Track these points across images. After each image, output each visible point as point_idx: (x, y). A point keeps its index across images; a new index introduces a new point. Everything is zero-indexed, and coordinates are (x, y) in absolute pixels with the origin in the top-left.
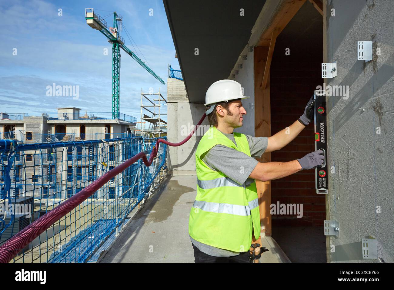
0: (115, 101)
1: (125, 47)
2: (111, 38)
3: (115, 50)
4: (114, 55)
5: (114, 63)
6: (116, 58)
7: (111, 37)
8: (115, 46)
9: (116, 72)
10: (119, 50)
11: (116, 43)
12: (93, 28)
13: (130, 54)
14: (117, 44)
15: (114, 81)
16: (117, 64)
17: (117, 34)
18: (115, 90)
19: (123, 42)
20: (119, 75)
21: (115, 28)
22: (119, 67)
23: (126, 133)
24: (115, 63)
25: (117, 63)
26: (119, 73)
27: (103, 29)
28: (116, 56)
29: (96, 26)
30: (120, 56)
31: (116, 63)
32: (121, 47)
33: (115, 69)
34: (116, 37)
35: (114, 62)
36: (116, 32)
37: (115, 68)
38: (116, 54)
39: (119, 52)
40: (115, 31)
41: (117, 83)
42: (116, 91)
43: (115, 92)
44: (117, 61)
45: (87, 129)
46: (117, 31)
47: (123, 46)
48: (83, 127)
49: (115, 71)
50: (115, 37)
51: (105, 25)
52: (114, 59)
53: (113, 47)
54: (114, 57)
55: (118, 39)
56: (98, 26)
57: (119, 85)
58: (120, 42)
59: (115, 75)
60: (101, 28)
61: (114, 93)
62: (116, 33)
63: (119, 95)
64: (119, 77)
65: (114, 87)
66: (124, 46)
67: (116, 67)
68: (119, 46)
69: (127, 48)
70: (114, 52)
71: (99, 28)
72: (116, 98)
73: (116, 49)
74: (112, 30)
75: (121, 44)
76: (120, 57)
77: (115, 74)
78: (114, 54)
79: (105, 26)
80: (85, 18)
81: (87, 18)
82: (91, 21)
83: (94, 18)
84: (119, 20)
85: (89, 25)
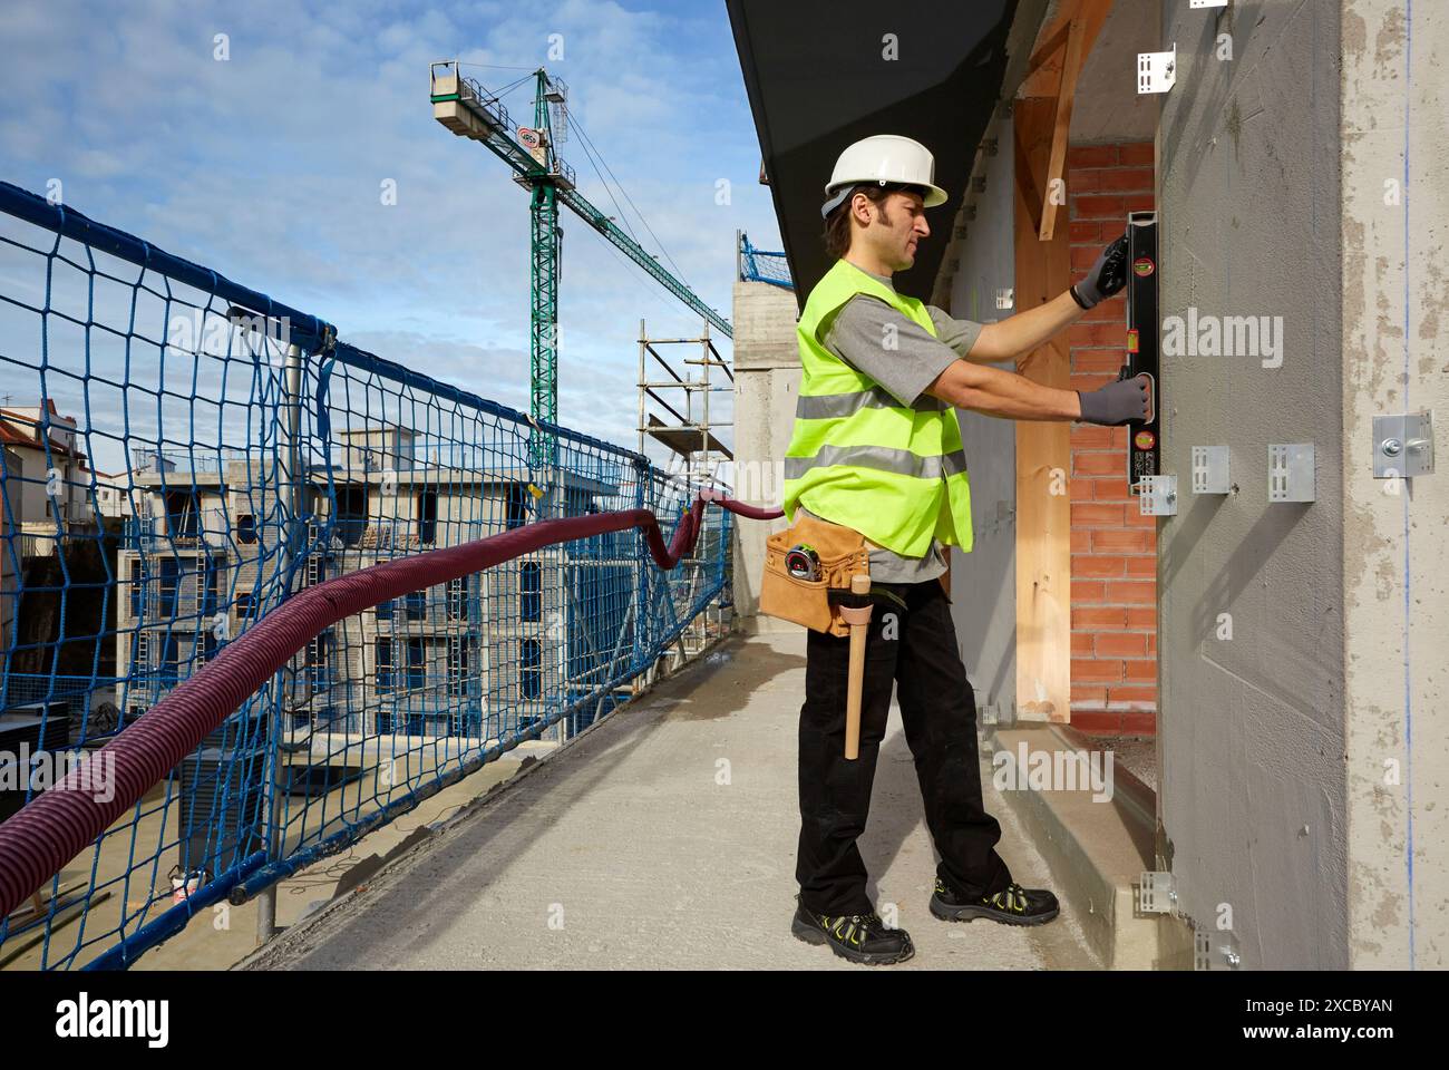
0: (542, 406)
1: (581, 201)
2: (526, 169)
3: (542, 214)
4: (536, 231)
5: (536, 261)
6: (546, 242)
7: (524, 164)
8: (539, 199)
9: (545, 297)
10: (557, 213)
11: (546, 185)
12: (458, 133)
13: (600, 224)
14: (548, 191)
15: (539, 331)
16: (546, 266)
17: (546, 152)
18: (542, 362)
19: (570, 179)
20: (556, 305)
21: (541, 130)
22: (554, 278)
24: (539, 264)
25: (549, 260)
26: (555, 300)
27: (495, 136)
28: (543, 236)
29: (469, 125)
30: (559, 232)
31: (543, 260)
32: (565, 202)
33: (539, 286)
34: (544, 165)
35: (538, 257)
36: (542, 143)
37: (542, 281)
38: (544, 227)
39: (556, 221)
40: (538, 140)
41: (547, 334)
42: (545, 365)
43: (542, 371)
44: (547, 251)
45: (442, 503)
46: (546, 141)
47: (571, 196)
48: (427, 497)
49: (541, 293)
50: (542, 162)
51: (503, 119)
52: (536, 248)
53: (533, 202)
54: (536, 238)
55: (552, 170)
56: (476, 126)
57: (556, 345)
58: (560, 181)
59: (539, 307)
60: (485, 131)
61: (539, 375)
62: (542, 150)
63: (556, 379)
64: (555, 312)
65: (539, 353)
66: (575, 196)
67: (545, 275)
68: (556, 198)
69: (586, 206)
70: (537, 222)
71: (480, 131)
72: (545, 391)
73: (543, 208)
74: (527, 138)
75: (562, 188)
76: (561, 237)
77: (542, 303)
78: (538, 227)
79: (500, 123)
80: (430, 99)
81: (436, 99)
82: (449, 109)
83: (460, 97)
84: (557, 98)
85: (444, 121)
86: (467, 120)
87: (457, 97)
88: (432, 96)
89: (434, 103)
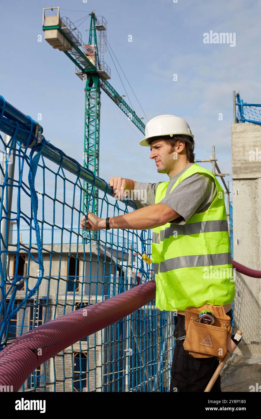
2: (84, 67)
3: (91, 94)
4: (87, 103)
5: (87, 120)
6: (93, 109)
7: (84, 65)
8: (90, 85)
9: (92, 141)
10: (100, 93)
11: (94, 78)
12: (55, 47)
14: (95, 80)
15: (88, 161)
16: (93, 123)
19: (108, 74)
20: (98, 146)
22: (98, 130)
23: (115, 275)
24: (89, 122)
25: (95, 120)
26: (98, 143)
27: (73, 50)
28: (91, 106)
29: (62, 42)
30: (99, 103)
31: (91, 120)
33: (89, 135)
34: (94, 65)
35: (89, 118)
37: (91, 132)
38: (92, 101)
39: (99, 97)
41: (93, 163)
44: (94, 115)
49: (90, 139)
50: (93, 63)
51: (79, 39)
52: (88, 113)
53: (86, 87)
54: (87, 107)
55: (98, 68)
56: (66, 44)
57: (98, 169)
58: (101, 74)
59: (89, 147)
60: (70, 46)
62: (94, 57)
64: (98, 150)
67: (92, 129)
68: (99, 85)
70: (88, 98)
71: (67, 46)
73: (92, 90)
76: (101, 107)
77: (90, 145)
78: (89, 100)
80: (42, 28)
81: (45, 28)
82: (53, 34)
83: (59, 28)
84: (101, 28)
85: (50, 41)
86: (62, 40)
87: (58, 27)
88: (43, 27)
89: (44, 30)
